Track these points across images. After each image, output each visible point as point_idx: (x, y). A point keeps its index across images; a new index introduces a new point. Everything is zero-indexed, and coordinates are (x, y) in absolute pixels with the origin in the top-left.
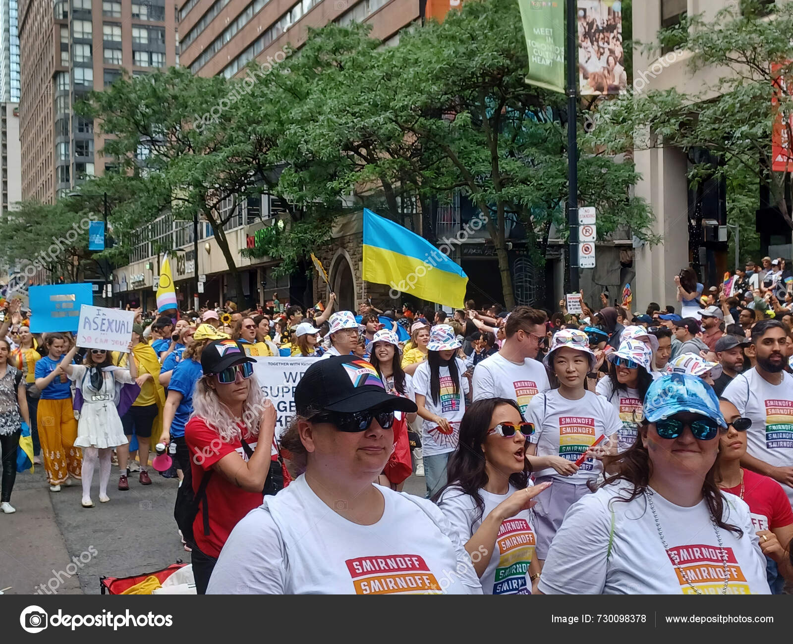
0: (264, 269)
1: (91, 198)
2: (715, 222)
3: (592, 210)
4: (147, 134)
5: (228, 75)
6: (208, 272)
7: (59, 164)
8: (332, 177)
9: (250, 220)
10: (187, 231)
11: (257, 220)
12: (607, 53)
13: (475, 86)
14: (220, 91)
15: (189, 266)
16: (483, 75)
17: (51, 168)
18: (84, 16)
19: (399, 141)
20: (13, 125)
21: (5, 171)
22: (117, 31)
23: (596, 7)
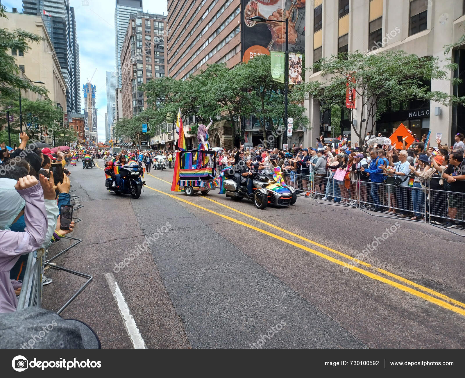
1: (143, 117)
2: (327, 125)
3: (292, 119)
4: (159, 97)
5: (183, 80)
7: (133, 107)
8: (215, 110)
9: (190, 124)
10: (171, 127)
11: (192, 123)
12: (297, 71)
13: (257, 82)
14: (181, 84)
15: (172, 137)
16: (259, 78)
17: (131, 108)
18: (140, 62)
19: (234, 99)
20: (120, 95)
21: (118, 109)
22: (150, 67)
23: (294, 57)
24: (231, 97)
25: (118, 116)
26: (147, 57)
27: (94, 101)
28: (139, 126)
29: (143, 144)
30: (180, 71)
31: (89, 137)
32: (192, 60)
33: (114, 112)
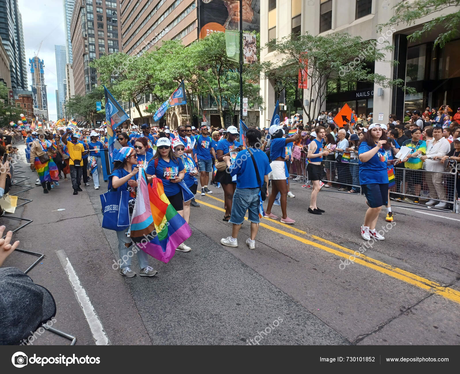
0: (151, 117)
1: (96, 94)
2: (283, 104)
3: (247, 99)
6: (134, 118)
7: (86, 84)
9: (147, 102)
10: (127, 105)
11: (149, 102)
12: (252, 51)
13: (213, 60)
17: (84, 85)
18: (92, 36)
19: (191, 78)
20: (71, 70)
21: (69, 86)
22: (103, 41)
23: (249, 36)
24: (188, 75)
25: (70, 94)
26: (99, 31)
27: (43, 77)
28: (93, 104)
29: (98, 123)
30: (135, 46)
31: (38, 116)
32: (148, 34)
33: (65, 89)
